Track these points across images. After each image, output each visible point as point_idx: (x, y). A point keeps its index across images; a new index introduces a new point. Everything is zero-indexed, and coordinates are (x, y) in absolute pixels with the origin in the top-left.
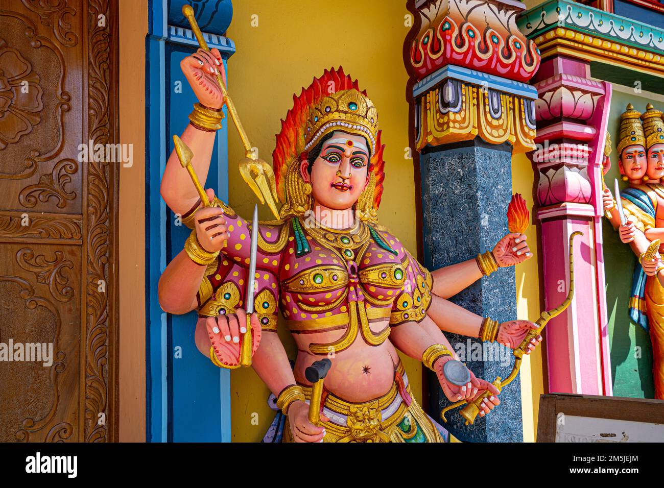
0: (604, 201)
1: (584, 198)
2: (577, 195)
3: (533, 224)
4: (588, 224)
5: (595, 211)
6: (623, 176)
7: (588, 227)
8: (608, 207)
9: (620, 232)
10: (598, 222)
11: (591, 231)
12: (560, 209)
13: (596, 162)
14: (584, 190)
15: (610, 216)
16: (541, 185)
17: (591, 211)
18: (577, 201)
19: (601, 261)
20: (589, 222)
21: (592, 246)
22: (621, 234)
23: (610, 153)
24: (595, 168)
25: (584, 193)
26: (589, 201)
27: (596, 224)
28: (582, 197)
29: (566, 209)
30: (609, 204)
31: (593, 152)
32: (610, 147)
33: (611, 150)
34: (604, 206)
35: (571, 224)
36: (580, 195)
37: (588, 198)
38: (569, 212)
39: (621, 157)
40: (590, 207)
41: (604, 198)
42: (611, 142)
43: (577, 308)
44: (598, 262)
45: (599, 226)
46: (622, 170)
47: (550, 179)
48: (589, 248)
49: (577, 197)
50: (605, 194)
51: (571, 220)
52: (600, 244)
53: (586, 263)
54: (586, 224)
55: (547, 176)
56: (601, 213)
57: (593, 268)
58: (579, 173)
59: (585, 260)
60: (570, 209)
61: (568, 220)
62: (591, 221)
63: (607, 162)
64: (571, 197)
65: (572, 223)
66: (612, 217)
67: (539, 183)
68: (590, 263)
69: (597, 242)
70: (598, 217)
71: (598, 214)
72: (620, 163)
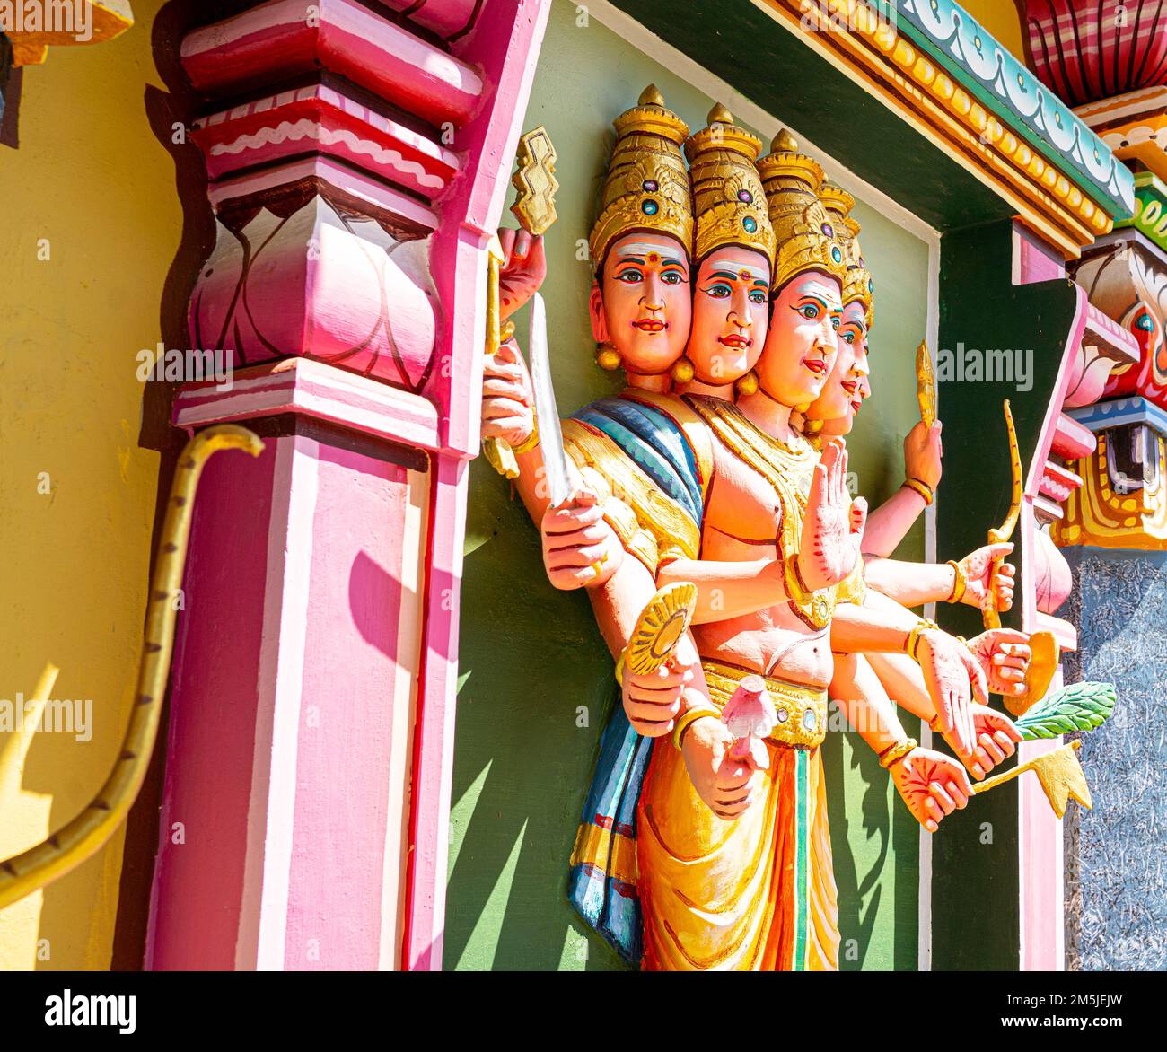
0: (487, 397)
1: (399, 362)
2: (364, 339)
3: (145, 441)
4: (405, 481)
5: (443, 428)
6: (601, 347)
7: (403, 494)
8: (503, 423)
9: (544, 536)
10: (453, 481)
11: (414, 516)
12: (268, 381)
13: (469, 219)
14: (398, 322)
15: (508, 462)
16: (209, 273)
17: (425, 423)
18: (363, 368)
19: (444, 653)
20: (411, 473)
21: (410, 579)
22: (547, 544)
23: (546, 225)
24: (462, 247)
25: (397, 339)
26: (423, 382)
27: (441, 487)
28: (385, 351)
29: (291, 385)
30: (509, 414)
31: (459, 174)
32: (551, 201)
33: (554, 216)
34: (486, 420)
35: (317, 460)
36: (375, 342)
37: (415, 364)
38: (302, 400)
39: (600, 275)
40: (423, 407)
41: (492, 383)
42: (557, 185)
43: (296, 856)
44: (431, 654)
45: (455, 498)
46: (602, 323)
47: (253, 251)
48: (397, 586)
49: (364, 347)
50: (498, 369)
51: (315, 445)
52: (448, 577)
53: (372, 651)
54: (394, 480)
55: (243, 240)
56: (467, 439)
57: (403, 679)
58: (389, 251)
59: (369, 637)
60: (311, 388)
61: (298, 439)
62: (422, 469)
63: (530, 254)
64: (328, 337)
65: (322, 457)
66: (517, 471)
67: (206, 268)
68: (392, 653)
69: (437, 563)
70: (455, 458)
71: (453, 443)
72: (595, 297)
